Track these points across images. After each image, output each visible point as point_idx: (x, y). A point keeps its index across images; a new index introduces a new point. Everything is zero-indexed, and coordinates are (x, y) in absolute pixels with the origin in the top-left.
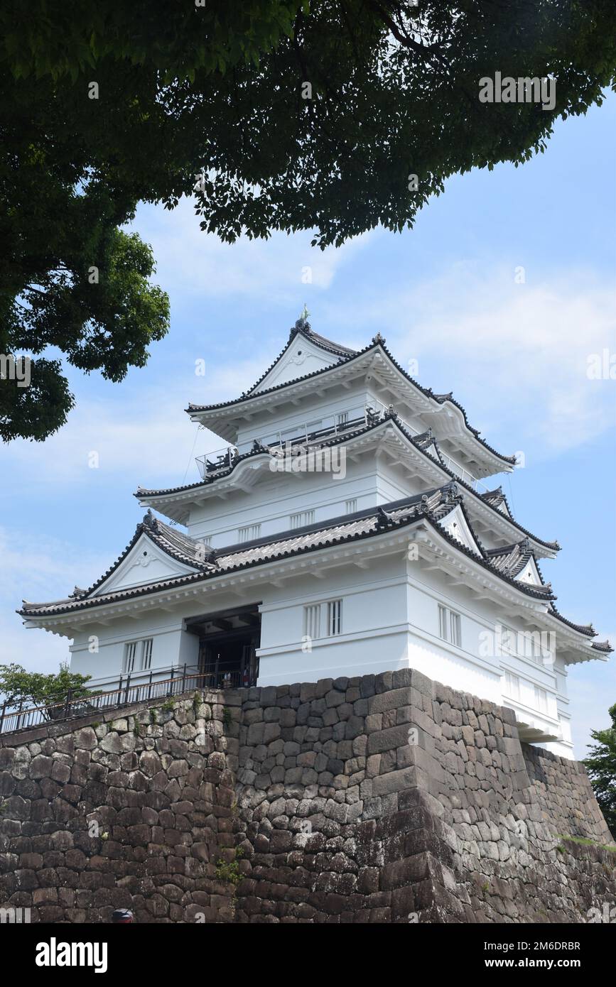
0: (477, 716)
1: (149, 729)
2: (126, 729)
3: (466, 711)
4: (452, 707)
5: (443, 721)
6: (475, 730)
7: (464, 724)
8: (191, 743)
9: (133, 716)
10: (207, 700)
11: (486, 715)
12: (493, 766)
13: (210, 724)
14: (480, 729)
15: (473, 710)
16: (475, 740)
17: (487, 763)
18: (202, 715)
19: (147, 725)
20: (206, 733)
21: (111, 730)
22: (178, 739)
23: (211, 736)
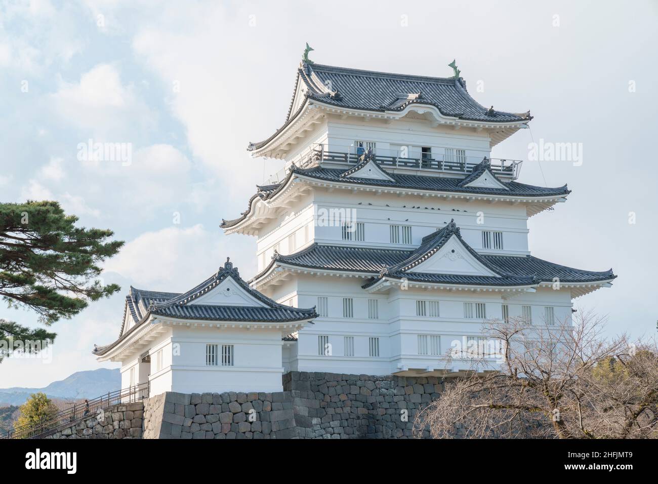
0: (241, 404)
1: (84, 432)
2: (71, 433)
3: (228, 403)
4: (212, 404)
5: (197, 414)
6: (234, 414)
7: (222, 412)
8: (111, 434)
9: (75, 426)
10: (119, 410)
11: (251, 402)
12: (251, 431)
13: (122, 423)
14: (242, 411)
15: (237, 401)
16: (233, 420)
17: (245, 431)
18: (116, 419)
19: (83, 429)
20: (119, 428)
21: (62, 435)
22: (102, 434)
23: (123, 429)
